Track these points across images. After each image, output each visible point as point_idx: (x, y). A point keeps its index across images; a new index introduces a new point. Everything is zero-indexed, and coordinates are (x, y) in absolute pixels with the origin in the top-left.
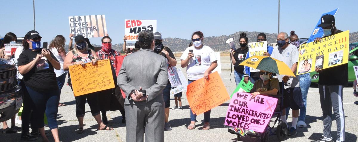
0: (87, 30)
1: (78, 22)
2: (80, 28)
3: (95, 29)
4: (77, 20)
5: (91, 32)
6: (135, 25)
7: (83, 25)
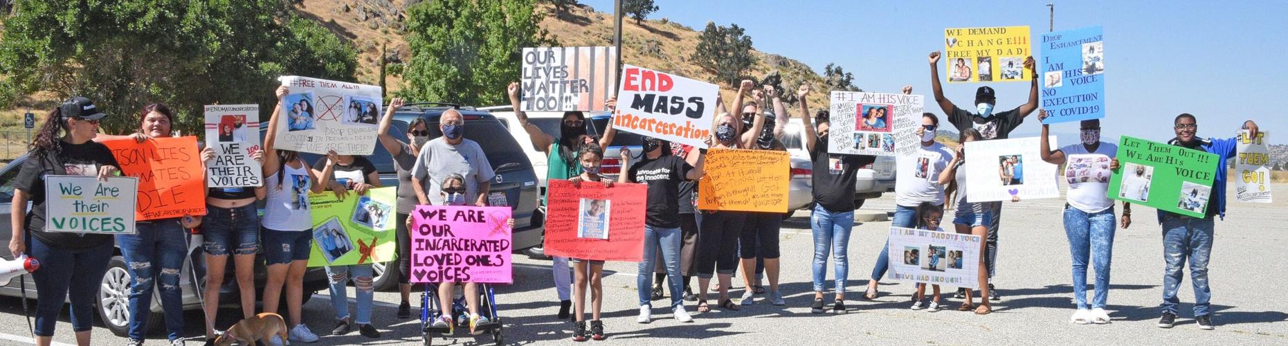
0: (563, 90)
1: (545, 65)
2: (547, 81)
3: (583, 88)
4: (542, 58)
5: (572, 95)
6: (652, 88)
7: (555, 72)
